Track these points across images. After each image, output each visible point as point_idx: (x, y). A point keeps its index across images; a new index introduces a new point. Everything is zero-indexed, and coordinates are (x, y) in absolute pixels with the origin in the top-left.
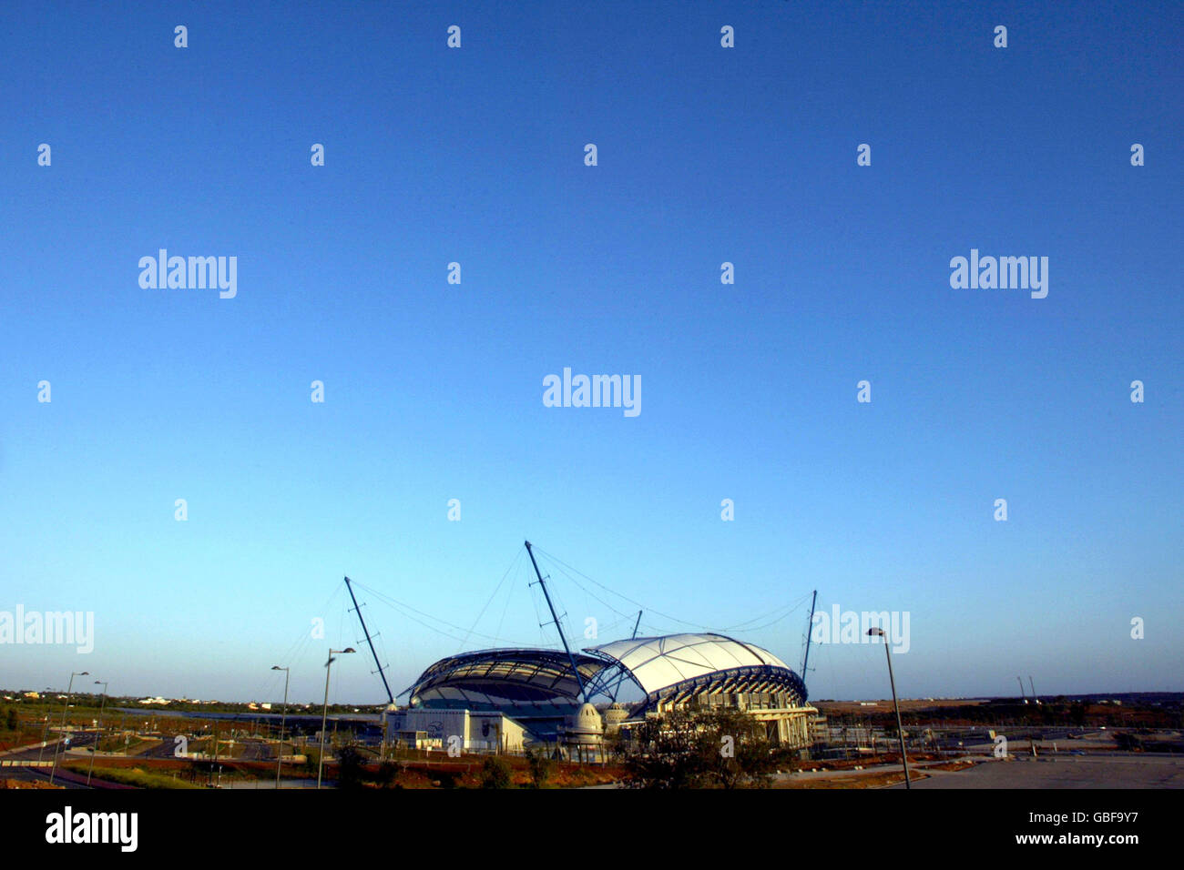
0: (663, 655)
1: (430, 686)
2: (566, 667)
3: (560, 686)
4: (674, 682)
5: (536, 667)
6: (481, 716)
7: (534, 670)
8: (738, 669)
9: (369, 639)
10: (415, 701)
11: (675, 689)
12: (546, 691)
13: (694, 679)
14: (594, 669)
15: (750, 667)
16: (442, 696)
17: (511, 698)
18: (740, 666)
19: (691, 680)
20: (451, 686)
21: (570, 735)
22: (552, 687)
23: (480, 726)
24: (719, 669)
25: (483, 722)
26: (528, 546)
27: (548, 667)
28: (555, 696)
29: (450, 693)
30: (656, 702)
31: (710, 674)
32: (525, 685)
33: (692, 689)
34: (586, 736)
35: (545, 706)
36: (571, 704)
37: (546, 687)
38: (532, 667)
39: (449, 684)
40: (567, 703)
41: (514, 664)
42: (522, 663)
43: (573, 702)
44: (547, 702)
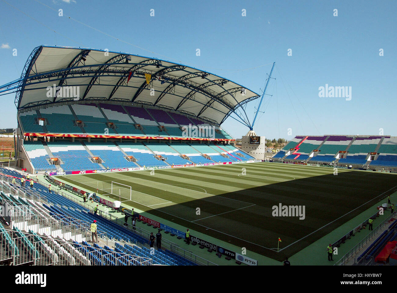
17: (158, 121)
22: (199, 114)
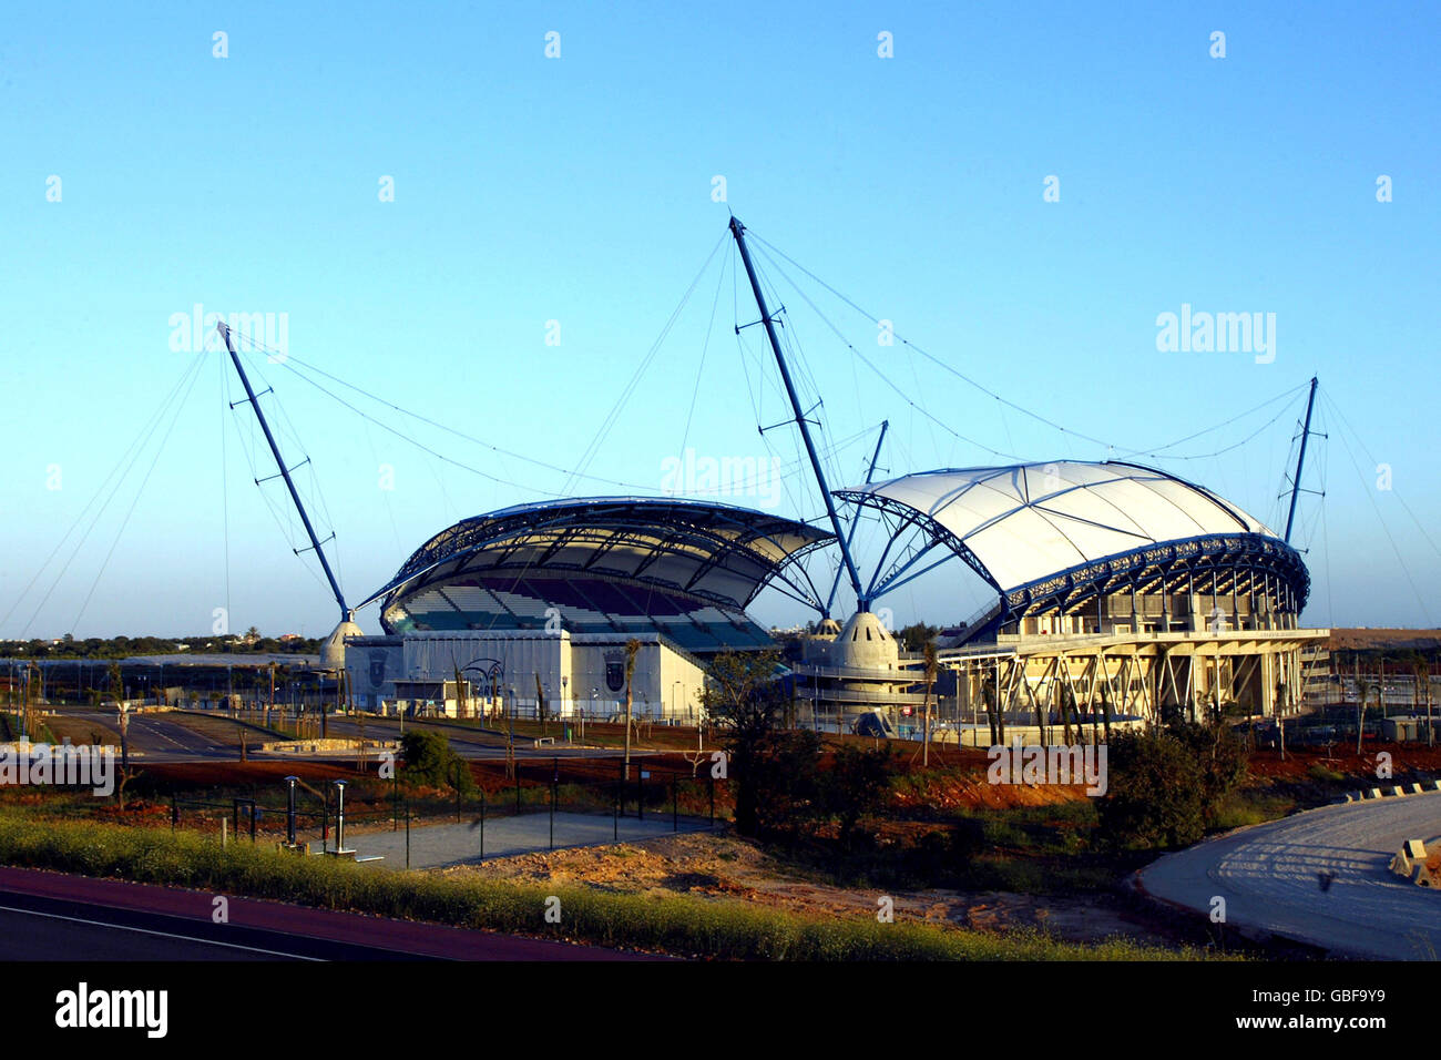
0: (1033, 505)
1: (423, 583)
2: (727, 543)
3: (710, 583)
4: (1062, 567)
5: (657, 542)
6: (603, 644)
7: (655, 548)
8: (1198, 540)
9: (285, 473)
10: (398, 616)
11: (1063, 583)
12: (676, 593)
13: (1107, 560)
14: (790, 544)
15: (1221, 538)
16: (454, 606)
18: (1201, 533)
19: (1098, 562)
20: (470, 583)
21: (827, 684)
22: (691, 584)
23: (601, 667)
24: (1159, 540)
25: (607, 658)
26: (737, 229)
27: (684, 541)
28: (698, 606)
29: (469, 598)
30: (1020, 612)
31: (1141, 551)
32: (630, 582)
33: (1101, 582)
34: (868, 687)
35: (677, 626)
36: (732, 624)
37: (675, 586)
38: (650, 540)
39: (465, 578)
40: (726, 620)
41: (609, 534)
42: (629, 531)
43: (735, 617)
44: (682, 619)
